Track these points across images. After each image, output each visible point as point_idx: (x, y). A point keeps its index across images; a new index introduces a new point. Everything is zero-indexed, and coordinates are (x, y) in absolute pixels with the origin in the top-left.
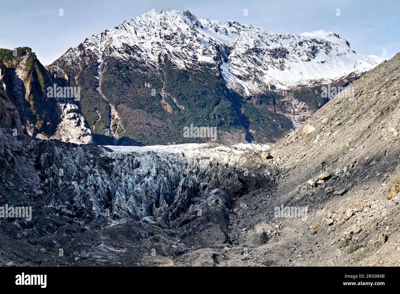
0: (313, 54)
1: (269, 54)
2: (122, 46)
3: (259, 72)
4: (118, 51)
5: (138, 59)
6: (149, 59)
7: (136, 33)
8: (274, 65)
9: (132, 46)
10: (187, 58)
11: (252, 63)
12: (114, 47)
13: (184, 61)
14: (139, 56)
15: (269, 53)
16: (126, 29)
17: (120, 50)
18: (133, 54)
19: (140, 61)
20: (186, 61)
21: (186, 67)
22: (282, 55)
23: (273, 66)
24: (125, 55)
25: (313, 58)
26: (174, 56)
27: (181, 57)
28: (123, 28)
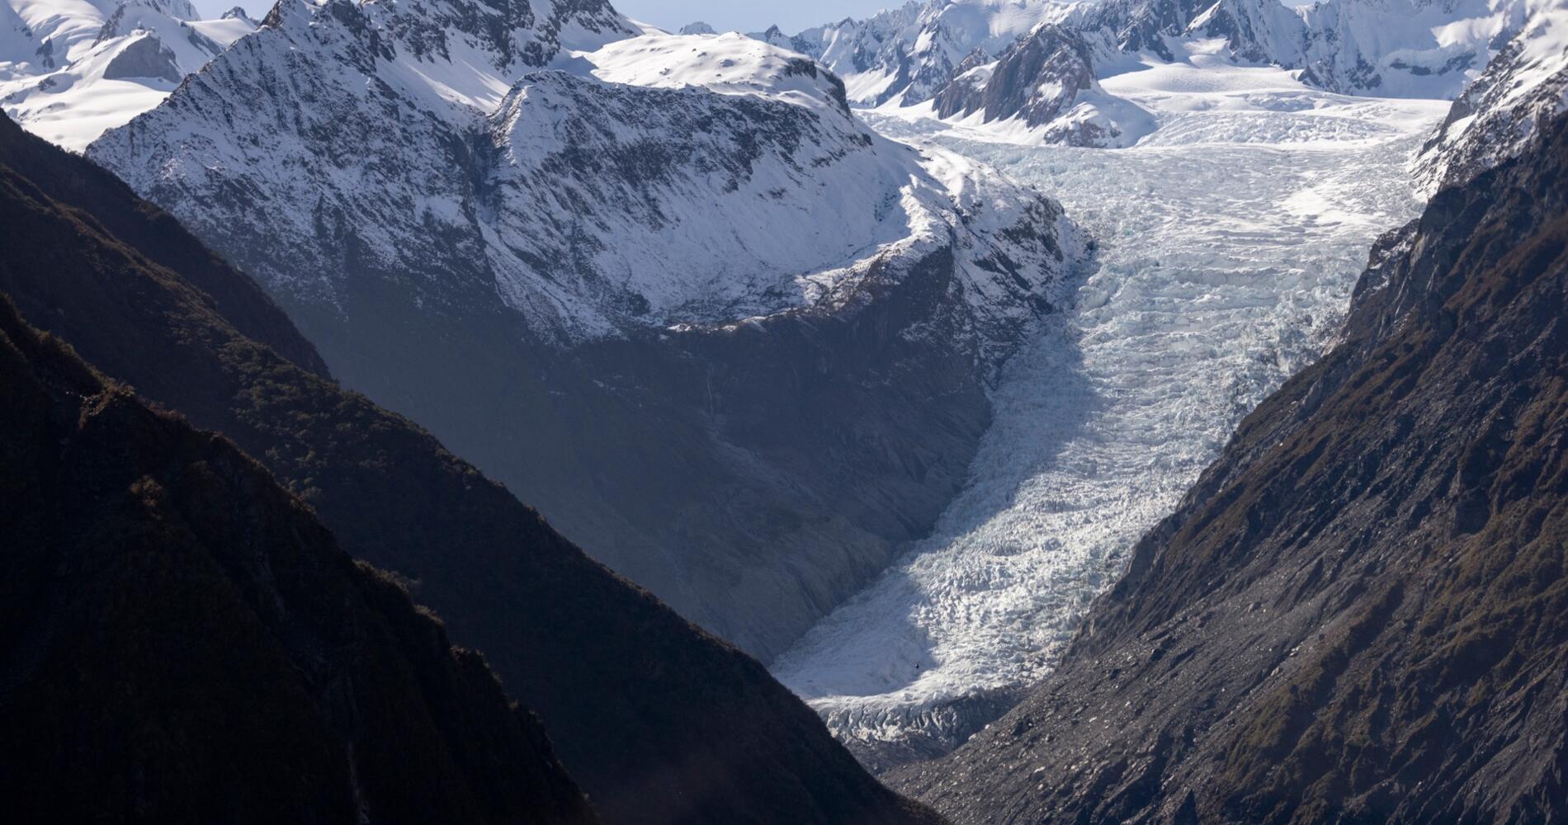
0: (746, 164)
1: (611, 169)
2: (206, 180)
3: (589, 242)
4: (196, 198)
5: (259, 227)
6: (287, 227)
7: (229, 121)
8: (630, 212)
9: (236, 180)
10: (396, 221)
11: (564, 206)
12: (181, 183)
13: (391, 233)
14: (260, 214)
15: (612, 163)
16: (199, 109)
17: (200, 193)
18: (243, 210)
19: (265, 236)
20: (396, 231)
21: (404, 258)
22: (651, 168)
23: (629, 217)
24: (217, 210)
25: (748, 178)
26: (360, 214)
27: (377, 214)
28: (190, 105)
